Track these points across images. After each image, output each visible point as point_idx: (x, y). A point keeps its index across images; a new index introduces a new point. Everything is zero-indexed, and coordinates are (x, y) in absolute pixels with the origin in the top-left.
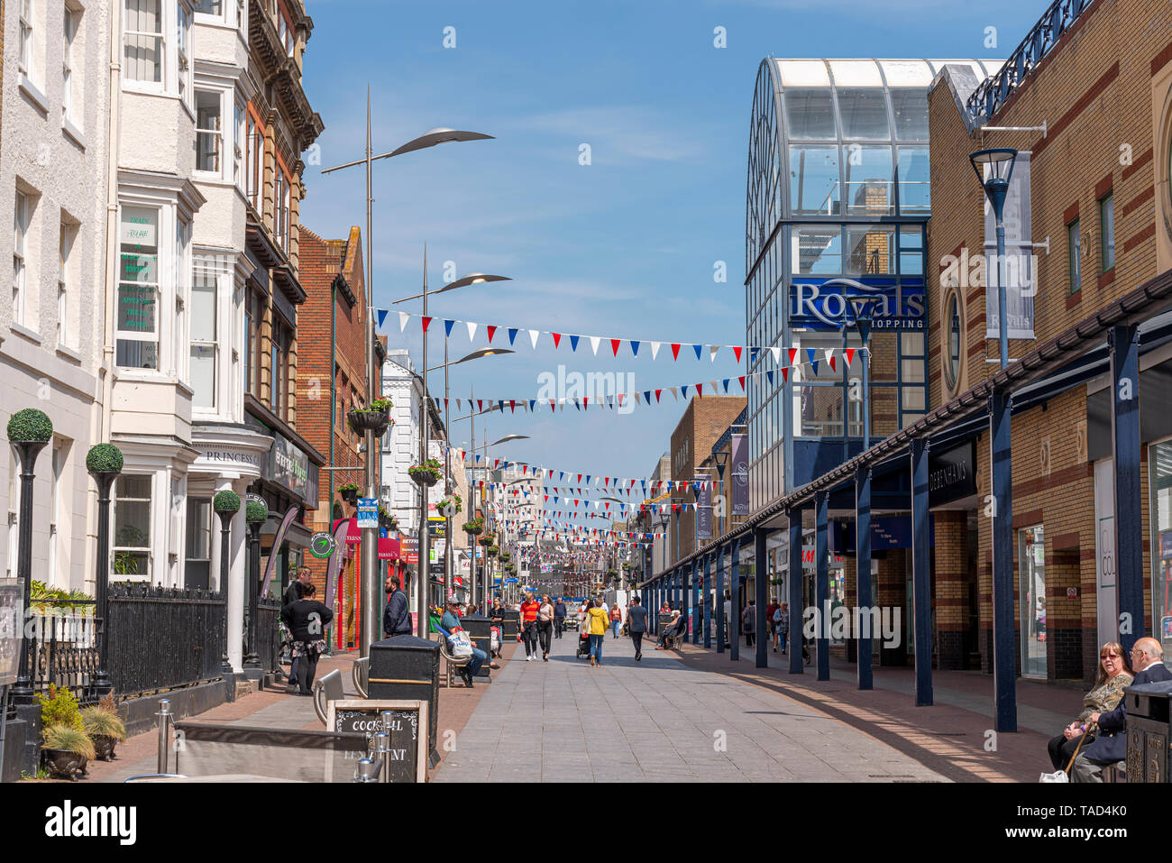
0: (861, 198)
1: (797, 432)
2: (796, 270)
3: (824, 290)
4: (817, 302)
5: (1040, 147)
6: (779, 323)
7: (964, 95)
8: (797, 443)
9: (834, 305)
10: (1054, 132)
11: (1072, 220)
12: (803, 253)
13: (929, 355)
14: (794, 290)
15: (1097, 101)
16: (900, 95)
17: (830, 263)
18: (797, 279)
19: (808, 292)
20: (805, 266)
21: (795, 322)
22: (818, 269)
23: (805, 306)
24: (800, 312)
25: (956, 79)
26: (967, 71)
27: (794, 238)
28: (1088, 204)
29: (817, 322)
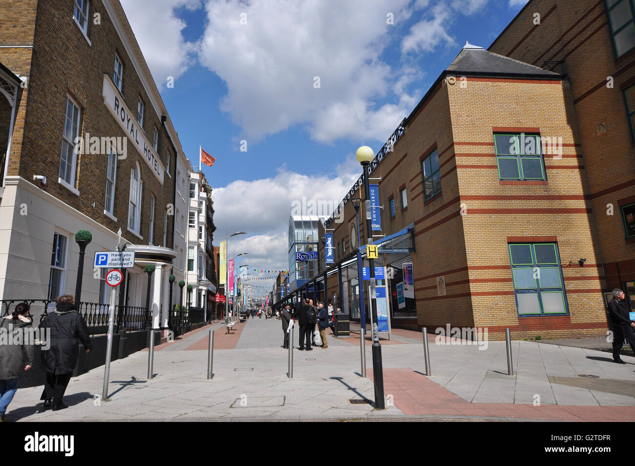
0: (308, 238)
1: (297, 279)
2: (296, 251)
3: (301, 254)
4: (300, 257)
5: (334, 232)
6: (294, 260)
7: (323, 223)
8: (298, 281)
9: (303, 257)
11: (339, 244)
13: (319, 265)
14: (296, 255)
16: (314, 222)
17: (302, 249)
18: (297, 253)
19: (299, 255)
20: (298, 250)
21: (297, 260)
22: (300, 251)
24: (297, 258)
25: (322, 220)
26: (324, 218)
27: (296, 246)
28: (341, 242)
29: (300, 260)
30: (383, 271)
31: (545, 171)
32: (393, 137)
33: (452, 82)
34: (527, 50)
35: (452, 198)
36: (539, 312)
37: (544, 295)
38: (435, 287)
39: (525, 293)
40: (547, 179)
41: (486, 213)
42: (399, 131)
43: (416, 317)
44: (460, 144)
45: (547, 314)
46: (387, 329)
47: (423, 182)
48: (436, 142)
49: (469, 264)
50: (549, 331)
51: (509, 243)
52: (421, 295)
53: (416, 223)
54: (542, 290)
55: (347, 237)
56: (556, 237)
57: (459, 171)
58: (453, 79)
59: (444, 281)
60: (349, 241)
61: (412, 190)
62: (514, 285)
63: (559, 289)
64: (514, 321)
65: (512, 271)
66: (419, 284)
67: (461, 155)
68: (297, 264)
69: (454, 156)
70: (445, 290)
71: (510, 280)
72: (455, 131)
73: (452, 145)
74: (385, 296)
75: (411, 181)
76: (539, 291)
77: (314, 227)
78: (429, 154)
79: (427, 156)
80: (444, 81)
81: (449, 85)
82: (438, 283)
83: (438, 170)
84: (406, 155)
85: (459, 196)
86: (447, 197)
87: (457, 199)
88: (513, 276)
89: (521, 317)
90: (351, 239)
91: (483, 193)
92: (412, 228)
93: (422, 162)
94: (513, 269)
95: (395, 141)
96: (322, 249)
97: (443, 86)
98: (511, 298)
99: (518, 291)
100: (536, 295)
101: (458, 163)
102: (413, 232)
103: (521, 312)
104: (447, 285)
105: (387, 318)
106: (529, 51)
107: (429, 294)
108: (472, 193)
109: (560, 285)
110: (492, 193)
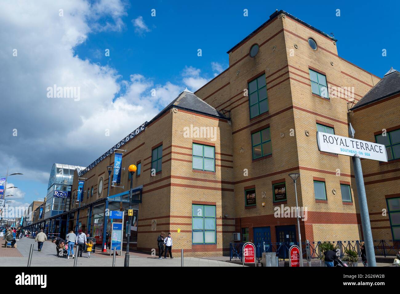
1: (53, 209)
2: (55, 190)
3: (58, 192)
4: (57, 194)
5: (86, 180)
6: (52, 196)
7: (78, 172)
8: (52, 211)
9: (59, 194)
10: (88, 179)
11: (89, 189)
12: (56, 187)
13: (70, 201)
14: (54, 192)
15: (93, 177)
16: (71, 170)
17: (59, 188)
18: (55, 191)
19: (56, 193)
21: (54, 196)
23: (56, 195)
24: (55, 195)
25: (77, 169)
26: (79, 169)
27: (56, 186)
28: (91, 188)
29: (57, 196)
30: (122, 214)
31: (215, 167)
32: (137, 130)
33: (175, 111)
34: (215, 99)
35: (167, 175)
36: (202, 242)
37: (206, 233)
38: (150, 225)
39: (197, 232)
40: (215, 171)
41: (183, 187)
42: (142, 128)
43: (136, 243)
44: (175, 146)
45: (206, 243)
46: (120, 249)
47: (152, 162)
48: (162, 142)
49: (171, 214)
50: (206, 252)
51: (193, 204)
52: (141, 229)
53: (144, 186)
54: (206, 230)
55: (96, 185)
56: (216, 203)
57: (173, 161)
58: (176, 110)
59: (156, 222)
60: (97, 189)
61: (144, 166)
62: (192, 227)
63: (214, 231)
64: (189, 247)
65: (192, 219)
66: (141, 223)
67: (175, 153)
68: (54, 199)
69: (171, 152)
70: (156, 227)
71: (191, 224)
72: (173, 139)
73: (171, 146)
74: (121, 229)
75: (145, 160)
76: (204, 231)
77: (71, 174)
78: (157, 148)
79: (156, 148)
80: (171, 110)
81: (173, 113)
82: (152, 223)
83: (161, 158)
84: (144, 144)
85: (171, 176)
86: (164, 175)
87: (170, 177)
88: (192, 222)
89: (193, 245)
90: (99, 188)
91: (183, 175)
92: (142, 189)
93: (153, 150)
94: (193, 218)
95: (138, 133)
96: (75, 190)
97: (171, 112)
98: (191, 234)
99: (194, 231)
100: (202, 233)
101: (173, 157)
102: (142, 191)
103: (194, 242)
104: (158, 225)
105: (120, 242)
106: (216, 100)
107: (146, 229)
108: (178, 175)
109: (214, 229)
110: (188, 176)
